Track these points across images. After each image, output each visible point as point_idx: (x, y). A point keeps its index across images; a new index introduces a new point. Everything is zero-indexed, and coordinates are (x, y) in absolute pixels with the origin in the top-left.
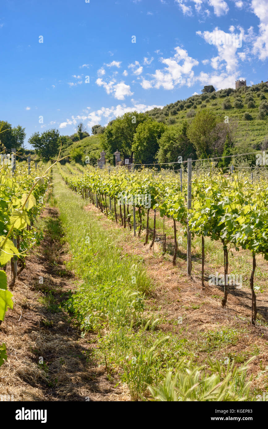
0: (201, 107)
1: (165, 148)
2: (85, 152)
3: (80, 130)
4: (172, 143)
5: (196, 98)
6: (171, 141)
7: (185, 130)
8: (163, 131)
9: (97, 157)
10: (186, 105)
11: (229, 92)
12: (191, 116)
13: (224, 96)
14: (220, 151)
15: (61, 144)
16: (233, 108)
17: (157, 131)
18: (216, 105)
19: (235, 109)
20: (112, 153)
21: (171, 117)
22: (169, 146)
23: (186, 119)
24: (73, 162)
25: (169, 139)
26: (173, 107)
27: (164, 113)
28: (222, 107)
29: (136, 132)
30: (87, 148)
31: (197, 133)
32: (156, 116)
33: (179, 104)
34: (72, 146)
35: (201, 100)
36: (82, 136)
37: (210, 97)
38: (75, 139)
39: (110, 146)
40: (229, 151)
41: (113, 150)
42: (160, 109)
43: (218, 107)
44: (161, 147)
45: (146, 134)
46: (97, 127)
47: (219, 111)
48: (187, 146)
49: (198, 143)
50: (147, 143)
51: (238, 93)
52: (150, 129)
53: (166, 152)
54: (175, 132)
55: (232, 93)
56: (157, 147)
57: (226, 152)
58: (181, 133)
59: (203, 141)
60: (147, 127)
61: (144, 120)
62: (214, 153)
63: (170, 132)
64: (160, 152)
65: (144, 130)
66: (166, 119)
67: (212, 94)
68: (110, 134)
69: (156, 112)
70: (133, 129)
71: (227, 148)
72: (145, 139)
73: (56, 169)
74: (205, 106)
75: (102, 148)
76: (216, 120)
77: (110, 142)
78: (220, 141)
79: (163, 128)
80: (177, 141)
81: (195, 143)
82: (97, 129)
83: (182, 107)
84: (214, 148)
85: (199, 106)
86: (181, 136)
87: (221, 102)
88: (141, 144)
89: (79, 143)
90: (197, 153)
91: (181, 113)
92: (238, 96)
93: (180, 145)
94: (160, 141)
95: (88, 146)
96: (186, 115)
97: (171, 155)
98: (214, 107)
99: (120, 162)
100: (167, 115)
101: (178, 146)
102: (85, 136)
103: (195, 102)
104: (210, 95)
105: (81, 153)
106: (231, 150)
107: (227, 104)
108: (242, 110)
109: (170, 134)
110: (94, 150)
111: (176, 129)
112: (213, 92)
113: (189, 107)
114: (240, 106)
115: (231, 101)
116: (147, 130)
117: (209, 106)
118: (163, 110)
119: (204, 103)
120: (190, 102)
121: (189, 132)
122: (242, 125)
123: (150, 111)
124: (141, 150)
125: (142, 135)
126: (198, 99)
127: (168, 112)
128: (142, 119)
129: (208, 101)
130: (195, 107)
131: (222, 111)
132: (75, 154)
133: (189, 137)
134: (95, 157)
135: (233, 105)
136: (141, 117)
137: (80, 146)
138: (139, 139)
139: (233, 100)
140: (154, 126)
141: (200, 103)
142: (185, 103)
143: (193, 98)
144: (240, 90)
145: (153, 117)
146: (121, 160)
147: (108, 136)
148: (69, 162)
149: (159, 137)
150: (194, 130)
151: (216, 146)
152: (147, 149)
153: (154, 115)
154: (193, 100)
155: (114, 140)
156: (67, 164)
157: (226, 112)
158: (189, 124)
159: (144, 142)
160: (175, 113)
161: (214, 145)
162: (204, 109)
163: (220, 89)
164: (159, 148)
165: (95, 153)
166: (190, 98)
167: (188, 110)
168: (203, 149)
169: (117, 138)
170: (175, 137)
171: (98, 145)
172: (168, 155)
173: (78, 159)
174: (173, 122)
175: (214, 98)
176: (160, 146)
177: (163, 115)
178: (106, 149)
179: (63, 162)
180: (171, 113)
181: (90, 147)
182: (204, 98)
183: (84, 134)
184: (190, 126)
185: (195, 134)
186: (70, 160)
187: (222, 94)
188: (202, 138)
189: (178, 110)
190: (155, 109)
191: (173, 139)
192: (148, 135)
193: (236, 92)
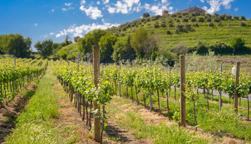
0: (141, 26)
1: (117, 51)
2: (69, 53)
3: (67, 40)
4: (121, 48)
5: (138, 20)
6: (121, 47)
7: (129, 40)
8: (116, 41)
9: (76, 56)
10: (132, 24)
11: (158, 17)
12: (133, 31)
13: (155, 20)
14: (150, 53)
15: (54, 48)
16: (160, 27)
17: (112, 41)
18: (149, 25)
19: (161, 28)
20: (85, 54)
21: (122, 32)
22: (119, 50)
23: (131, 34)
24: (61, 59)
25: (120, 45)
26: (124, 26)
27: (118, 29)
28: (153, 26)
29: (100, 41)
30: (71, 51)
31: (136, 42)
32: (113, 31)
33: (128, 24)
34: (61, 49)
35: (141, 22)
36: (68, 43)
37: (147, 20)
38: (64, 45)
39: (84, 50)
40: (155, 53)
41: (86, 52)
42: (116, 27)
43: (151, 26)
44: (115, 51)
45: (106, 42)
46: (78, 37)
47: (151, 29)
48: (130, 50)
49: (137, 48)
50: (106, 48)
51: (163, 18)
52: (108, 40)
53: (118, 53)
54: (123, 41)
55: (160, 18)
56: (112, 51)
57: (153, 53)
58: (127, 42)
59: (140, 46)
60: (106, 38)
61: (105, 33)
62: (146, 54)
63: (120, 41)
64: (114, 53)
65: (105, 40)
66: (120, 33)
67: (148, 18)
68: (84, 42)
69: (113, 29)
70: (98, 39)
71: (154, 51)
72: (105, 45)
73: (50, 64)
74: (143, 26)
75: (79, 51)
76: (148, 34)
77: (84, 47)
78: (149, 47)
79: (116, 39)
80: (124, 47)
81: (135, 48)
82: (77, 39)
83: (129, 26)
84: (146, 51)
85: (139, 26)
86: (126, 44)
87: (153, 23)
88: (103, 48)
89: (66, 47)
90: (136, 54)
91: (128, 30)
92: (163, 20)
93: (126, 49)
94: (114, 47)
95: (71, 49)
96: (131, 31)
97: (121, 55)
98: (149, 26)
99: (90, 60)
100: (120, 31)
101: (125, 50)
102: (70, 43)
103: (137, 23)
104: (146, 19)
105: (67, 53)
106: (156, 52)
107: (156, 25)
108: (165, 28)
109: (120, 43)
110: (75, 52)
111: (124, 39)
112: (149, 17)
113: (133, 26)
114: (164, 26)
115: (159, 22)
116: (106, 40)
117: (146, 26)
118: (118, 28)
119: (143, 24)
120: (134, 23)
121: (131, 42)
122: (165, 38)
123: (110, 28)
124: (103, 52)
125: (103, 43)
126: (139, 21)
127: (120, 29)
128: (104, 33)
129: (145, 23)
130: (137, 26)
131: (153, 29)
132: (63, 54)
133: (131, 45)
134: (75, 57)
135: (160, 25)
136: (103, 32)
137: (66, 50)
138: (102, 45)
139: (160, 22)
140: (111, 38)
141: (141, 24)
142: (131, 23)
143: (136, 21)
144: (164, 16)
145: (111, 32)
146: (90, 58)
147: (83, 44)
148: (59, 59)
149: (114, 44)
150: (134, 40)
151: (147, 50)
152: (106, 51)
153: (112, 31)
154: (136, 22)
155: (87, 46)
156: (57, 60)
157: (156, 29)
158: (131, 36)
159: (105, 47)
160: (125, 30)
161: (146, 50)
162: (143, 27)
163: (152, 16)
164: (114, 51)
165: (75, 54)
166: (135, 21)
167: (133, 28)
168: (140, 52)
169: (88, 45)
170: (123, 44)
171: (77, 49)
172: (119, 55)
173: (64, 57)
174: (123, 35)
175: (149, 20)
176: (114, 49)
177: (118, 31)
178: (81, 51)
179: (55, 59)
180: (123, 29)
181: (72, 50)
182: (143, 21)
183: (69, 42)
184: (132, 38)
185: (135, 43)
186: (59, 58)
187: (153, 19)
188: (139, 45)
189: (127, 28)
190: (113, 27)
191: (122, 46)
192: (107, 43)
193: (162, 17)
